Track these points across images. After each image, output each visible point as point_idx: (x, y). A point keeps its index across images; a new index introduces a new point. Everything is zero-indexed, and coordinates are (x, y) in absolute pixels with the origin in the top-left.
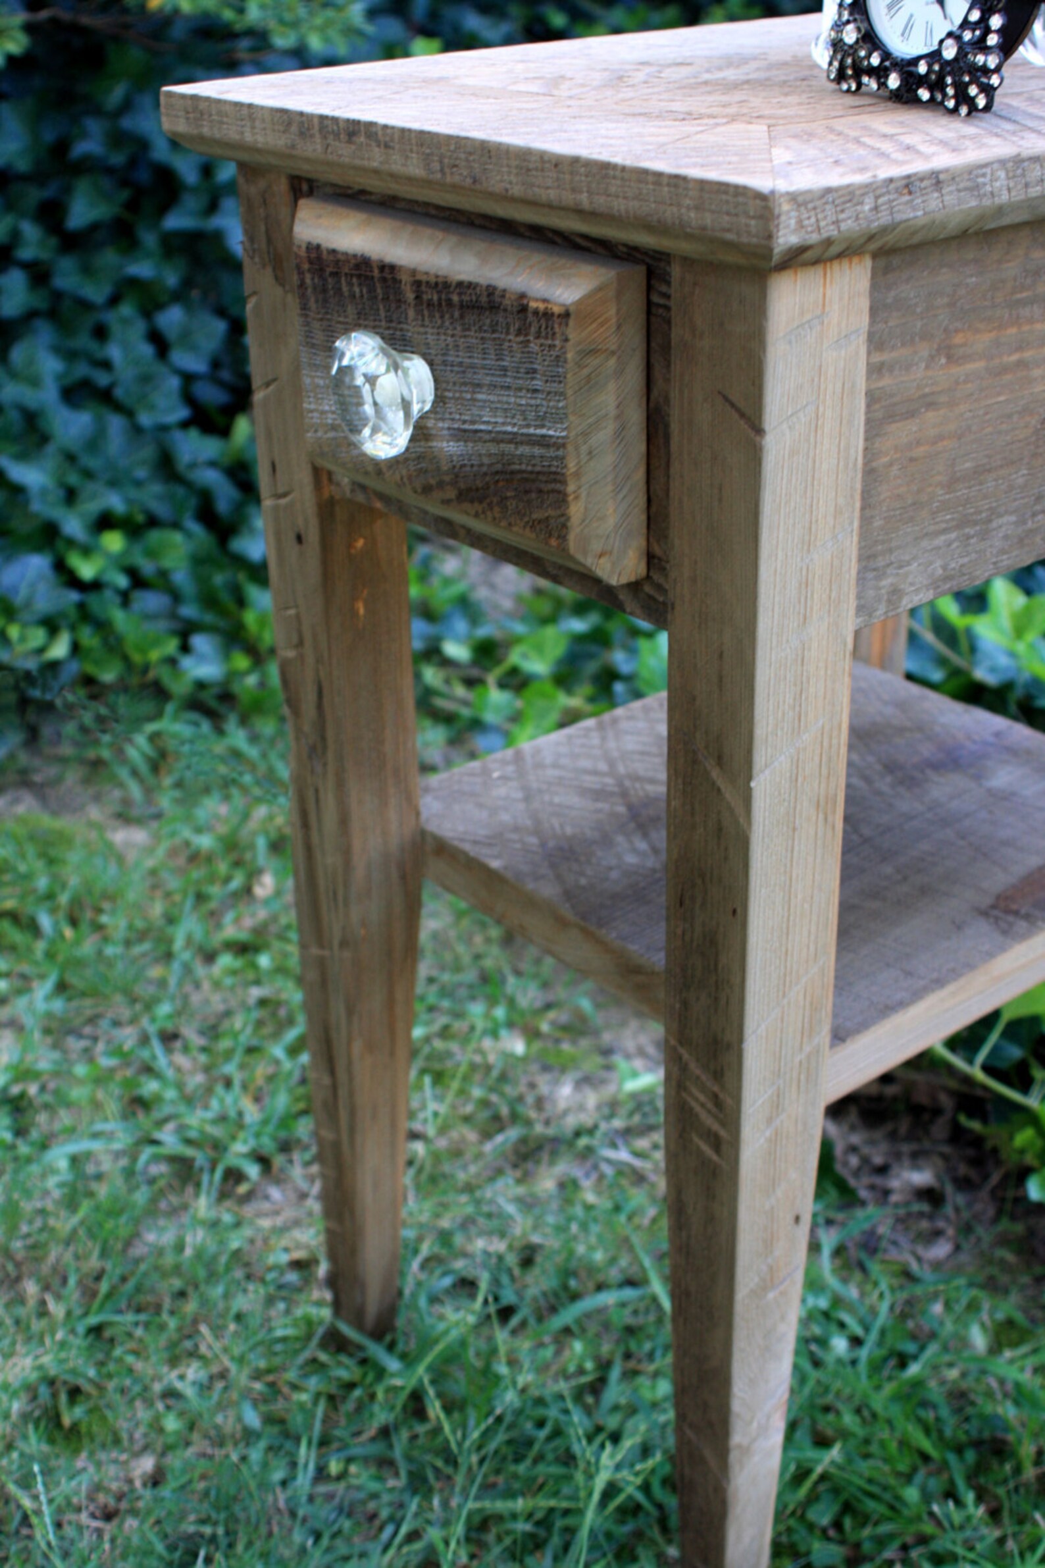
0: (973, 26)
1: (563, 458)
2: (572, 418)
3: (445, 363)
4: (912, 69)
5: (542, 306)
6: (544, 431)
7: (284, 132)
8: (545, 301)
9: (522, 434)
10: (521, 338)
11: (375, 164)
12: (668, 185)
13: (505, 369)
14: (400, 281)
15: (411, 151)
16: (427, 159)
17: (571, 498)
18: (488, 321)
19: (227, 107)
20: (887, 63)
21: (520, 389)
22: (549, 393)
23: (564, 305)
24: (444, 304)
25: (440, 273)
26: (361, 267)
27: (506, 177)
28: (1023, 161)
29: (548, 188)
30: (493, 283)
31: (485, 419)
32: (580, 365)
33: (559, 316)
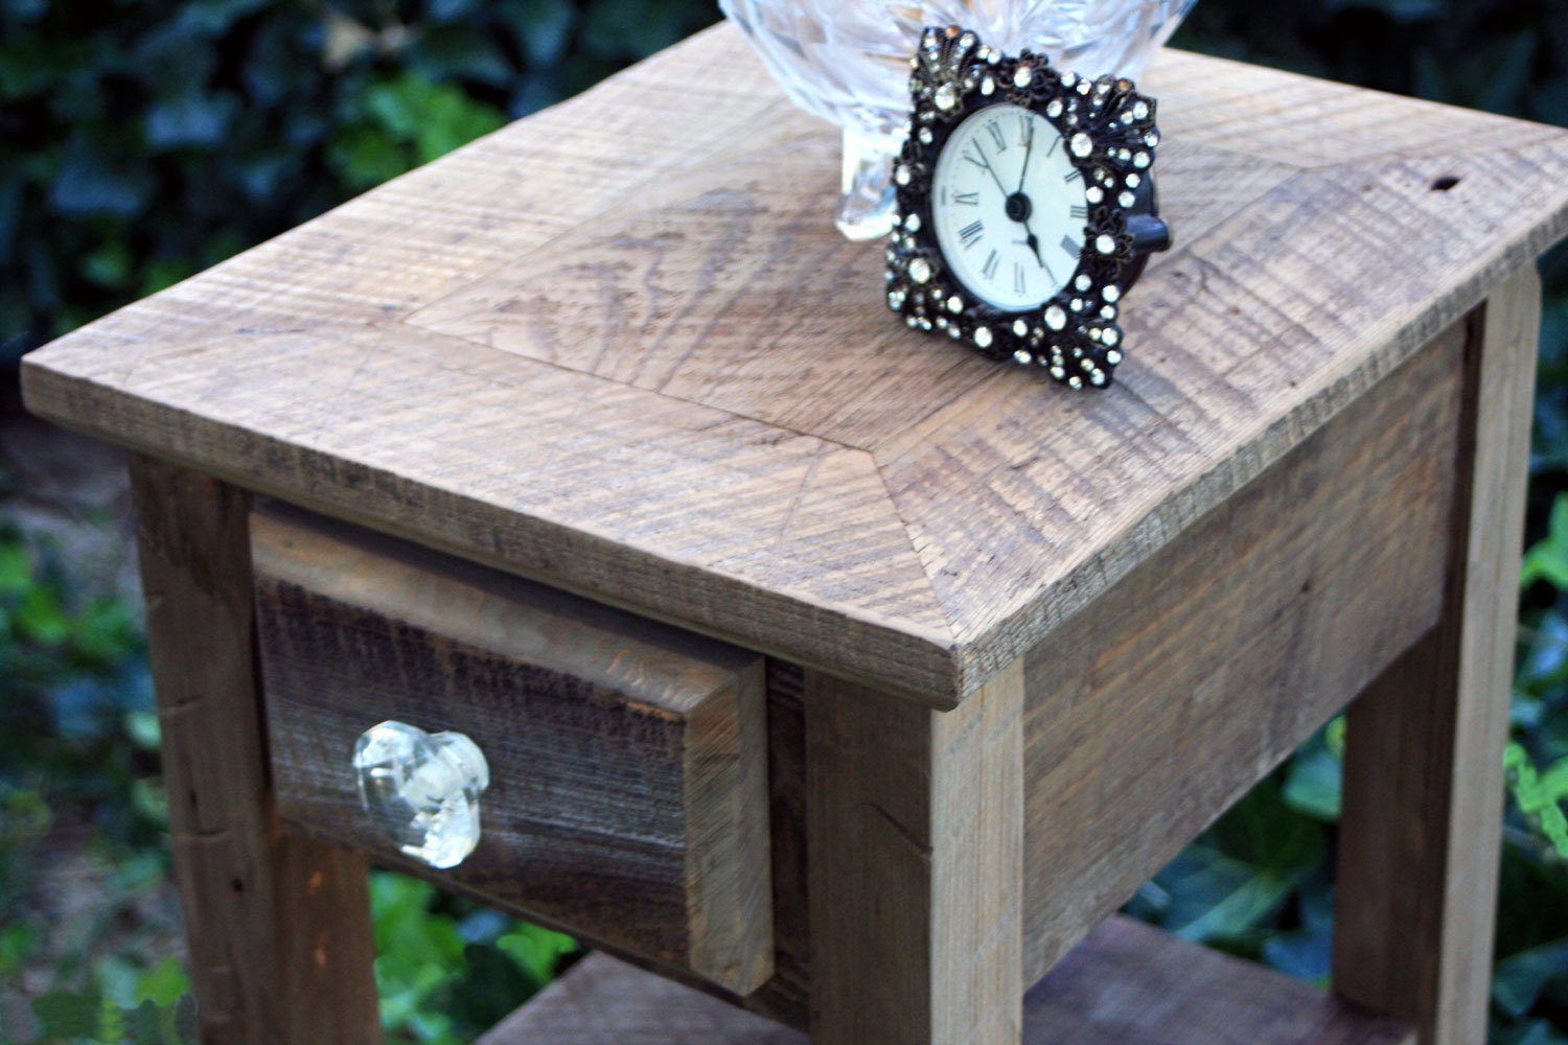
0: (1084, 296)
1: (680, 871)
2: (690, 829)
3: (503, 748)
4: (1005, 325)
5: (646, 710)
6: (651, 839)
7: (242, 453)
8: (649, 704)
9: (621, 839)
10: (617, 738)
11: (393, 518)
12: (820, 619)
13: (593, 769)
14: (433, 650)
15: (450, 515)
16: (475, 529)
17: (691, 911)
18: (568, 713)
19: (143, 406)
20: (971, 312)
21: (616, 791)
22: (659, 801)
23: (678, 713)
24: (500, 685)
25: (493, 650)
26: (369, 624)
27: (593, 570)
28: (1175, 498)
29: (653, 593)
30: (574, 673)
31: (564, 815)
32: (698, 774)
33: (671, 723)
